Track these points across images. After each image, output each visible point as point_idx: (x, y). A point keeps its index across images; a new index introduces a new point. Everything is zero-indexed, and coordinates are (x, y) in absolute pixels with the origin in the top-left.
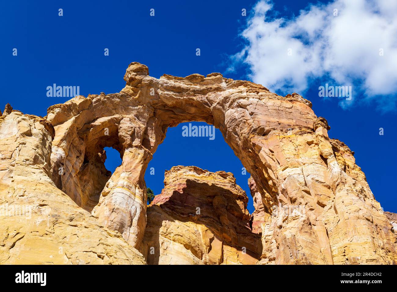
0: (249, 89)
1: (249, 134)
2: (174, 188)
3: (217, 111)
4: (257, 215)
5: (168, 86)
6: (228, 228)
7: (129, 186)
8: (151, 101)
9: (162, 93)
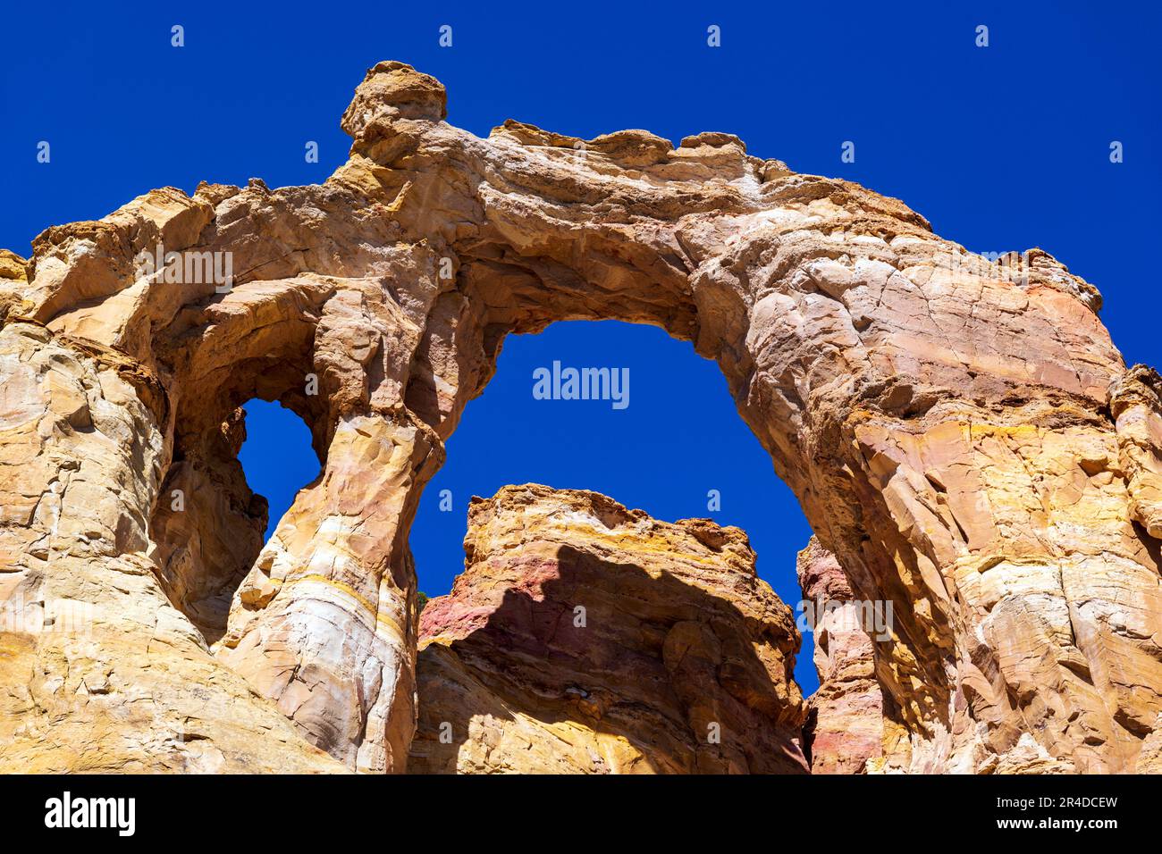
0: (855, 217)
1: (847, 405)
2: (509, 575)
3: (718, 292)
4: (833, 708)
5: (524, 173)
6: (721, 756)
7: (353, 574)
8: (449, 227)
9: (496, 200)
